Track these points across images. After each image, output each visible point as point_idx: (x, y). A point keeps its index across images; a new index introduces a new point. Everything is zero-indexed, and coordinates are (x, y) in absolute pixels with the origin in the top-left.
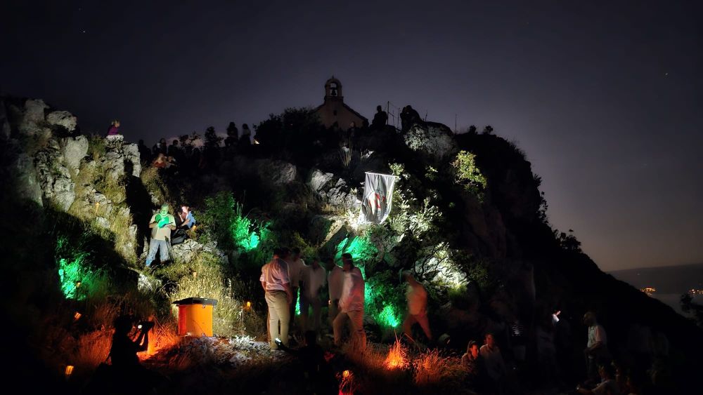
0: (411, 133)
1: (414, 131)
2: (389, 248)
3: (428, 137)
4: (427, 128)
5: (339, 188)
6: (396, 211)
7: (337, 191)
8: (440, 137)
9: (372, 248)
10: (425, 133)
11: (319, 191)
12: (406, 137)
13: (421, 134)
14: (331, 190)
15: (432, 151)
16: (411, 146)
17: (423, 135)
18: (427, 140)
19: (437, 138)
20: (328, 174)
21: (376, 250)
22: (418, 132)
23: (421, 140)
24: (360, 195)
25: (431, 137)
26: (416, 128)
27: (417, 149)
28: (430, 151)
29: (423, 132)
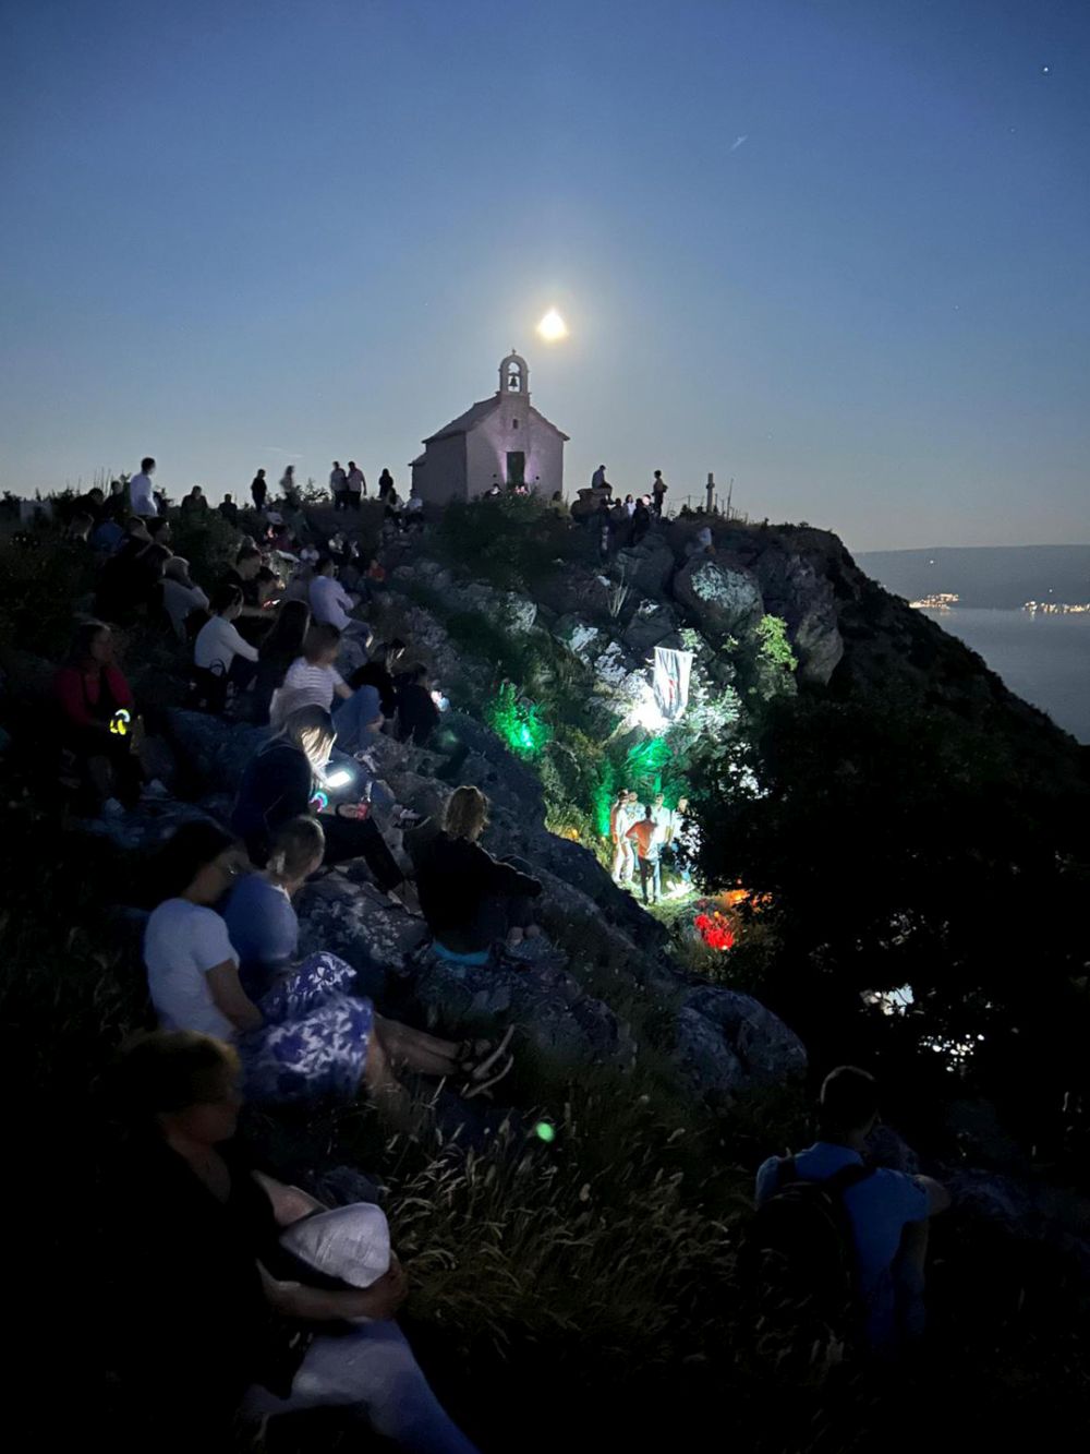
0: (702, 575)
1: (708, 577)
2: (684, 749)
3: (726, 587)
4: (725, 571)
5: (614, 657)
6: (693, 701)
7: (611, 662)
8: (742, 587)
9: (667, 751)
10: (723, 580)
11: (579, 654)
12: (694, 579)
13: (717, 580)
14: (600, 658)
15: (729, 605)
16: (701, 594)
17: (720, 582)
18: (724, 589)
19: (737, 588)
20: (591, 629)
21: (671, 754)
22: (713, 576)
23: (717, 588)
24: (649, 678)
25: (730, 587)
26: (711, 570)
27: (709, 600)
28: (725, 605)
29: (719, 577)
